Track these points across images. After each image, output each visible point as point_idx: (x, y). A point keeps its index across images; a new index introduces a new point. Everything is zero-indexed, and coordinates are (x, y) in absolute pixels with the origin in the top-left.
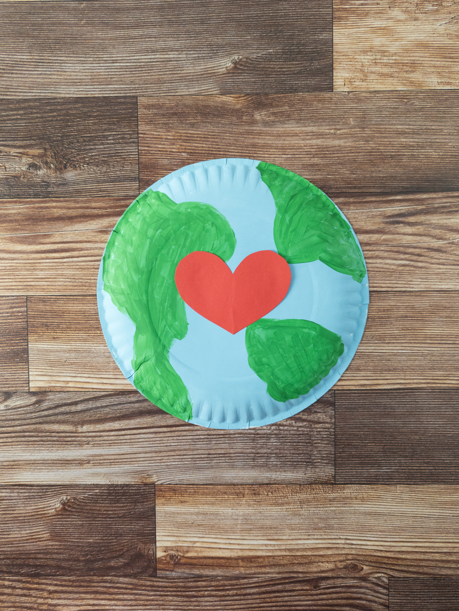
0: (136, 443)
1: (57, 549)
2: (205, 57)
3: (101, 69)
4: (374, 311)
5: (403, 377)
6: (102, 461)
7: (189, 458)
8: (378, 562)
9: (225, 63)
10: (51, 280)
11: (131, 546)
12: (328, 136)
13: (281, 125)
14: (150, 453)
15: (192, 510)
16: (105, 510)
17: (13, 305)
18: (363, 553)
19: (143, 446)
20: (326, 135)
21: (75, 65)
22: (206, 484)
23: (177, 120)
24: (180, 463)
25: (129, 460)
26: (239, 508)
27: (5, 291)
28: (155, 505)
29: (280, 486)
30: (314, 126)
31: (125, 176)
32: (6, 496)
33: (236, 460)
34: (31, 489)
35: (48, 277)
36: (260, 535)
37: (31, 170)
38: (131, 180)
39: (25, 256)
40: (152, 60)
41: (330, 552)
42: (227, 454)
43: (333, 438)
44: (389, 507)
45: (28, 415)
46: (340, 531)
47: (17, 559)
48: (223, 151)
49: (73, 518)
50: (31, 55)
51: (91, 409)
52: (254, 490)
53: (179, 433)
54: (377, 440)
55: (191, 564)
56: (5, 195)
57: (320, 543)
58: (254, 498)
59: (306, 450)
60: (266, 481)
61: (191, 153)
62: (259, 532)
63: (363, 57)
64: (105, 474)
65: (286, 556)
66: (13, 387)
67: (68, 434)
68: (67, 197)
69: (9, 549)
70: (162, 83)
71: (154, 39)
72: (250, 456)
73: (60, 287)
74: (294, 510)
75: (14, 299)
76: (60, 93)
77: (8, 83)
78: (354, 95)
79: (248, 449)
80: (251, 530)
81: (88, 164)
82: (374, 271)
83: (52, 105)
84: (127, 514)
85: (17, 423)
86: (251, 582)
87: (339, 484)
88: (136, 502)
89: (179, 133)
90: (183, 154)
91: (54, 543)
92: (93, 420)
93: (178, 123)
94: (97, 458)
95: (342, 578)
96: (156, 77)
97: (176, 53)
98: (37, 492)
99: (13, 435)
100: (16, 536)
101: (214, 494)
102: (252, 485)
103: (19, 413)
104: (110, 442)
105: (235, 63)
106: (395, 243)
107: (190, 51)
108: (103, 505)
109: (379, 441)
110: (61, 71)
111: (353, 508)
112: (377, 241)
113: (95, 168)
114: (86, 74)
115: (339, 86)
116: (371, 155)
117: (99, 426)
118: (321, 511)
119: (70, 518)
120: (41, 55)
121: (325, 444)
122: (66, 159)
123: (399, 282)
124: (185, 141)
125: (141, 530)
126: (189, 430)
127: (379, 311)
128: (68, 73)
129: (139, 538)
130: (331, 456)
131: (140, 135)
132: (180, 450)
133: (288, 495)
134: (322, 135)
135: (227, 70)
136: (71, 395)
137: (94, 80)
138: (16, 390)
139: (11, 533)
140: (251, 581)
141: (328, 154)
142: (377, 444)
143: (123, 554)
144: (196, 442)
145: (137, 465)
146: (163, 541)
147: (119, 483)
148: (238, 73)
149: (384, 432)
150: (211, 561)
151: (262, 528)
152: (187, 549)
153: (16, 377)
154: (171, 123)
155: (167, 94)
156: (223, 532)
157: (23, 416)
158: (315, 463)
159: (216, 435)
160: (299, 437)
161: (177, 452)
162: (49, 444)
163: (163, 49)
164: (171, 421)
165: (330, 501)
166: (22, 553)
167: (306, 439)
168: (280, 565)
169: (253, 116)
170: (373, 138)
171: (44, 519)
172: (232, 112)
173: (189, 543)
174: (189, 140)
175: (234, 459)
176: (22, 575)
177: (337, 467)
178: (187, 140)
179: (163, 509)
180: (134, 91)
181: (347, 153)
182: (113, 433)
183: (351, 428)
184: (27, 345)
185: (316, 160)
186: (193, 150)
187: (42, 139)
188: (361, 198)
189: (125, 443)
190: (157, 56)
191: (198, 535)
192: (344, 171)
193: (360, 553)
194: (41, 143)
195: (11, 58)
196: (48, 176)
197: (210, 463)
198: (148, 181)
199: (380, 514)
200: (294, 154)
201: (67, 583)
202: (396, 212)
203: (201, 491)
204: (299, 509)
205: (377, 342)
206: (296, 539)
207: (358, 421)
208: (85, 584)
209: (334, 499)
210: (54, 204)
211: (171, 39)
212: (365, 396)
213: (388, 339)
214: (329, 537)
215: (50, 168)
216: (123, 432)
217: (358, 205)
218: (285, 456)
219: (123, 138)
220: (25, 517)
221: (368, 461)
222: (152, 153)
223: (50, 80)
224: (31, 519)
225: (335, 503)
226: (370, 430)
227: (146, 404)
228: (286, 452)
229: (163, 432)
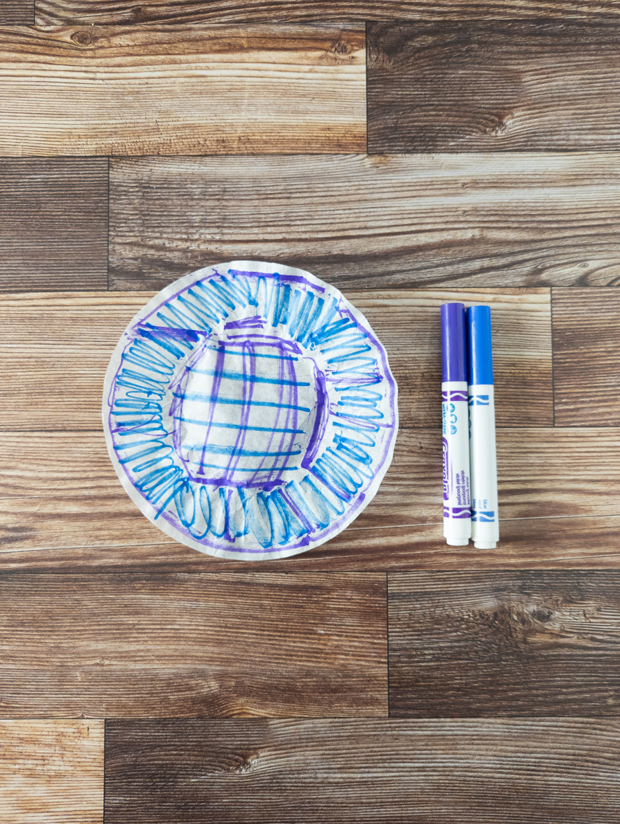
0: (395, 213)
1: (511, 59)
2: (289, 774)
3: (443, 758)
4: (50, 403)
5: (11, 308)
6: (445, 186)
7: (317, 192)
8: (49, 46)
9: (260, 763)
10: (518, 450)
11: (402, 65)
12: (112, 655)
13: (180, 671)
14: (374, 200)
16: (440, 115)
17: (574, 413)
18: (70, 59)
19: (384, 209)
20: (116, 657)
21: (480, 765)
22: (293, 154)
23: (330, 682)
24: (331, 185)
25: (404, 188)
26: (247, 121)
27: (587, 435)
28: (367, 124)
29: (187, 153)
30: (133, 670)
31: (408, 602)
32: (586, 134)
33: (250, 189)
34: (549, 145)
35: (523, 455)
36: (216, 84)
37: (546, 612)
38: (399, 594)
39: (557, 485)
40: (367, 770)
41: (118, 60)
42: (263, 199)
43: (112, 222)
44: (34, 125)
45: (552, 252)
46: (102, 90)
47: (569, 44)
48: (264, 635)
49: (487, 104)
50: (545, 781)
51: (460, 262)
52: (224, 147)
53: (331, 228)
54: (49, 219)
55: (316, 40)
56: (585, 575)
57: (130, 72)
58: (224, 135)
59: (149, 204)
60: (207, 159)
61: (311, 634)
62: (218, 87)
63: (61, 768)
64: (440, 168)
65: (179, 54)
66: (575, 294)
67: (494, 225)
68: (494, 571)
69: (582, 58)
70: (352, 736)
71: (364, 801)
72: (231, 195)
73: (505, 439)
74: (167, 120)
75: (574, 422)
76: (503, 724)
77: (580, 740)
78: (74, 714)
79: (233, 206)
80: (230, 90)
81: (462, 619)
82: (51, 460)
83: (513, 706)
85: (569, 242)
86: (230, 16)
87: (103, 156)
88: (395, 129)
89: (328, 663)
90: (323, 632)
91: (515, 67)
92: (458, 246)
93: (330, 678)
94: (452, 191)
95: (100, 24)
96: (361, 745)
97: (332, 780)
98: (539, 140)
99: (575, 224)
100: (572, 77)
101: (281, 141)
103: (566, 256)
104: (432, 214)
105: (245, 764)
106: (20, 500)
107: (310, 783)
108: (443, 124)
109: (45, 219)
110: (502, 756)
111: (84, 122)
112: (45, 503)
113: (452, 613)
114: (464, 752)
115: (96, 727)
116: (52, 626)
117: (449, 237)
118: (129, 118)
119: (492, 104)
120: (531, 782)
121: (123, 214)
122: (494, 627)
123: (15, 444)
124: (320, 651)
125: (388, 88)
126: (318, 232)
127: (43, 403)
128: (490, 753)
129: (390, 77)
130: (114, 197)
131: (386, 660)
132: (330, 203)
133: (176, 141)
134: (121, 657)
135: (257, 754)
136: (489, 282)
137: (452, 742)
138: (571, 289)
139: (578, 82)
140: (230, 18)
141: (113, 629)
142: (48, 213)
143: (415, 53)
144: (307, 216)
145: (394, 181)
146: (357, 73)
147: (419, 155)
148: (241, 749)
149: (39, 231)
150: (287, 45)
151: (213, 93)
152: (321, 62)
153: (570, 308)
154: (339, 677)
155: (345, 720)
156: (270, 87)
157: (561, 252)
158: (136, 187)
159: (279, 226)
160: (159, 223)
161: (336, 200)
162: (523, 210)
163: (350, 786)
164: (343, 245)
165: (116, 133)
166: (563, 52)
167: (150, 220)
168: (189, 40)
169: (221, 686)
170: (49, 652)
171: (530, 102)
172: (251, 692)
173: (319, 70)
174: (314, 652)
175: (252, 191)
176: (563, 21)
177: (106, 180)
178: (317, 653)
179: (355, 118)
180: (393, 725)
181: (86, 630)
182: (429, 227)
183: (85, 236)
184: (554, 355)
185: (131, 620)
186: (308, 638)
187: (530, 657)
188: (68, 565)
189: (410, 214)
190: (359, 776)
191: (305, 81)
192: (91, 605)
193: (74, 59)
194: (531, 651)
195: (576, 778)
196: (522, 602)
197: (288, 185)
198: (374, 593)
199: (46, 115)
200: (162, 629)
201: (497, 10)
202: (17, 544)
203: (301, 145)
204: (160, 120)
205: (48, 360)
206: (165, 78)
207: (75, 247)
208: (469, 9)
210: (513, 561)
211: (339, 800)
212: (66, 282)
213: (32, 363)
214: (118, 81)
215: (518, 614)
216: (413, 228)
217: (72, 555)
218: (180, 195)
219: (411, 656)
220: (559, 105)
221: (63, 189)
222: (368, 634)
223: (518, 743)
224: (549, 102)
225: (109, 130)
226: (59, 233)
227: (380, 269)
228: (179, 202)
229: (355, 229)
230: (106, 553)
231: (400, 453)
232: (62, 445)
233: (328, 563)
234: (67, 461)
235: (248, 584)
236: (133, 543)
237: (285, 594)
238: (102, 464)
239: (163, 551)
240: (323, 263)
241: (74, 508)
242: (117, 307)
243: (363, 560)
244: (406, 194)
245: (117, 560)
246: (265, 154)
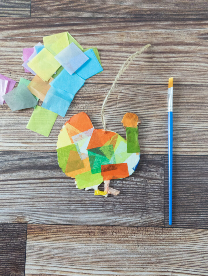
0: (15, 191)
4: (193, 98)
7: (55, 204)
11: (5, 273)
14: (25, 198)
15: (55, 245)
19: (20, 193)
22: (66, 225)
24: (47, 207)
25: (9, 204)
26: (90, 244)
28: (26, 240)
29: (122, 228)
31: (21, 3)
33: (89, 206)
36: (106, 266)
38: (25, 7)
42: (83, 201)
43: (162, 191)
44: (205, 247)
46: (168, 265)
52: (102, 230)
53: (48, 184)
54: (196, 194)
58: (102, 237)
59: (142, 200)
60: (112, 224)
62: (105, 264)
72: (100, 203)
74: (133, 247)
80: (99, 262)
82: (192, 71)
84: (4, 247)
87: (167, 227)
88: (12, 237)
101: (72, 232)
102: (101, 226)
106: (206, 52)
109: (198, 194)
111: (178, 247)
112: (195, 51)
118: (153, 248)
121: (157, 196)
125: (14, 260)
127: (196, 98)
129: (12, 266)
130: (161, 205)
132: (48, 197)
133: (128, 235)
142: (196, 197)
144: (60, 191)
145: (14, 208)
146: (30, 269)
149: (201, 188)
151: (108, 261)
156: (77, 263)
158: (149, 210)
160: (137, 190)
161: (45, 199)
164: (43, 175)
167: (142, 192)
173: (51, 272)
175: (88, 206)
177: (166, 214)
179: (33, 244)
188: (182, 22)
189: (7, 190)
192: (170, 4)
197: (69, 208)
198: (37, 8)
199: (198, 252)
203: (62, 230)
204: (137, 247)
205: (195, 120)
206: (134, 271)
207: (182, 179)
209: (164, 239)
212: (186, 160)
213: (203, 119)
214: (160, 270)
216: (6, 183)
217: (180, 26)
218: (127, 204)
221: (189, 210)
225: (164, 242)
226: (190, 186)
227: (25, 161)
228: (127, 200)
229: (36, 183)
230: (164, 27)
231: (20, 71)
232: (187, 78)
233: (58, 21)
234: (184, 70)
235: (96, 12)
236: (151, 31)
237: (79, 8)
238: (166, 69)
239: (136, 28)
240: (53, 166)
241: (180, 48)
242: (159, 146)
243: (41, 22)
244: (9, 201)
245: (159, 24)
246: (81, 225)
